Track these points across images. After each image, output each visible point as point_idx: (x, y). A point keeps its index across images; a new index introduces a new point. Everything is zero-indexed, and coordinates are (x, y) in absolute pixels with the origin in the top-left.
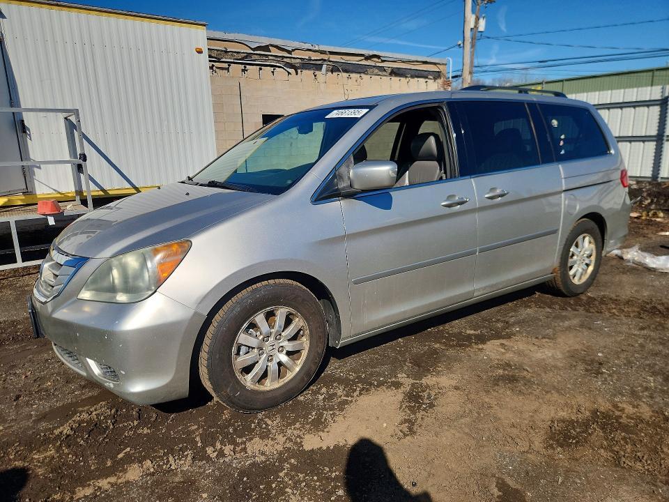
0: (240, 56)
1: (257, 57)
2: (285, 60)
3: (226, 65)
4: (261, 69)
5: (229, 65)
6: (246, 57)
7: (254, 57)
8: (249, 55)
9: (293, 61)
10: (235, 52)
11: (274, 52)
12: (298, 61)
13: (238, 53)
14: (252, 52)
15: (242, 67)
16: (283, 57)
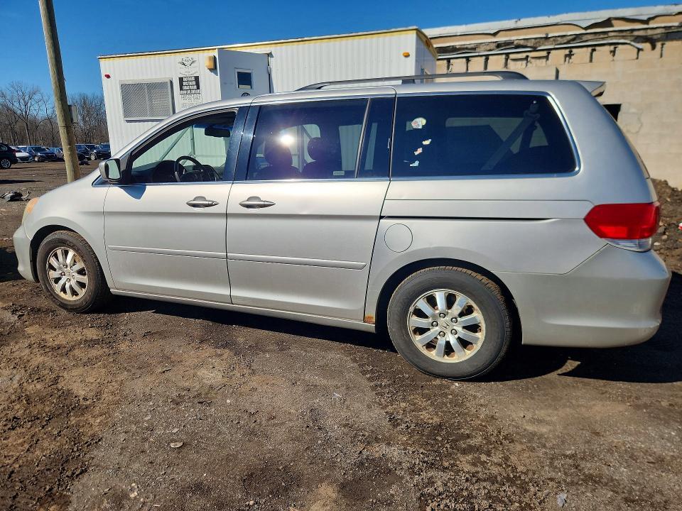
0: (565, 40)
1: (589, 37)
2: (636, 33)
3: (544, 54)
4: (594, 50)
5: (549, 53)
6: (574, 39)
7: (585, 38)
8: (577, 37)
9: (650, 32)
10: (559, 36)
11: (619, 26)
12: (659, 31)
13: (564, 36)
14: (584, 31)
15: (567, 52)
16: (632, 30)
